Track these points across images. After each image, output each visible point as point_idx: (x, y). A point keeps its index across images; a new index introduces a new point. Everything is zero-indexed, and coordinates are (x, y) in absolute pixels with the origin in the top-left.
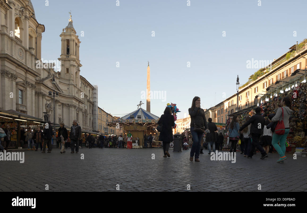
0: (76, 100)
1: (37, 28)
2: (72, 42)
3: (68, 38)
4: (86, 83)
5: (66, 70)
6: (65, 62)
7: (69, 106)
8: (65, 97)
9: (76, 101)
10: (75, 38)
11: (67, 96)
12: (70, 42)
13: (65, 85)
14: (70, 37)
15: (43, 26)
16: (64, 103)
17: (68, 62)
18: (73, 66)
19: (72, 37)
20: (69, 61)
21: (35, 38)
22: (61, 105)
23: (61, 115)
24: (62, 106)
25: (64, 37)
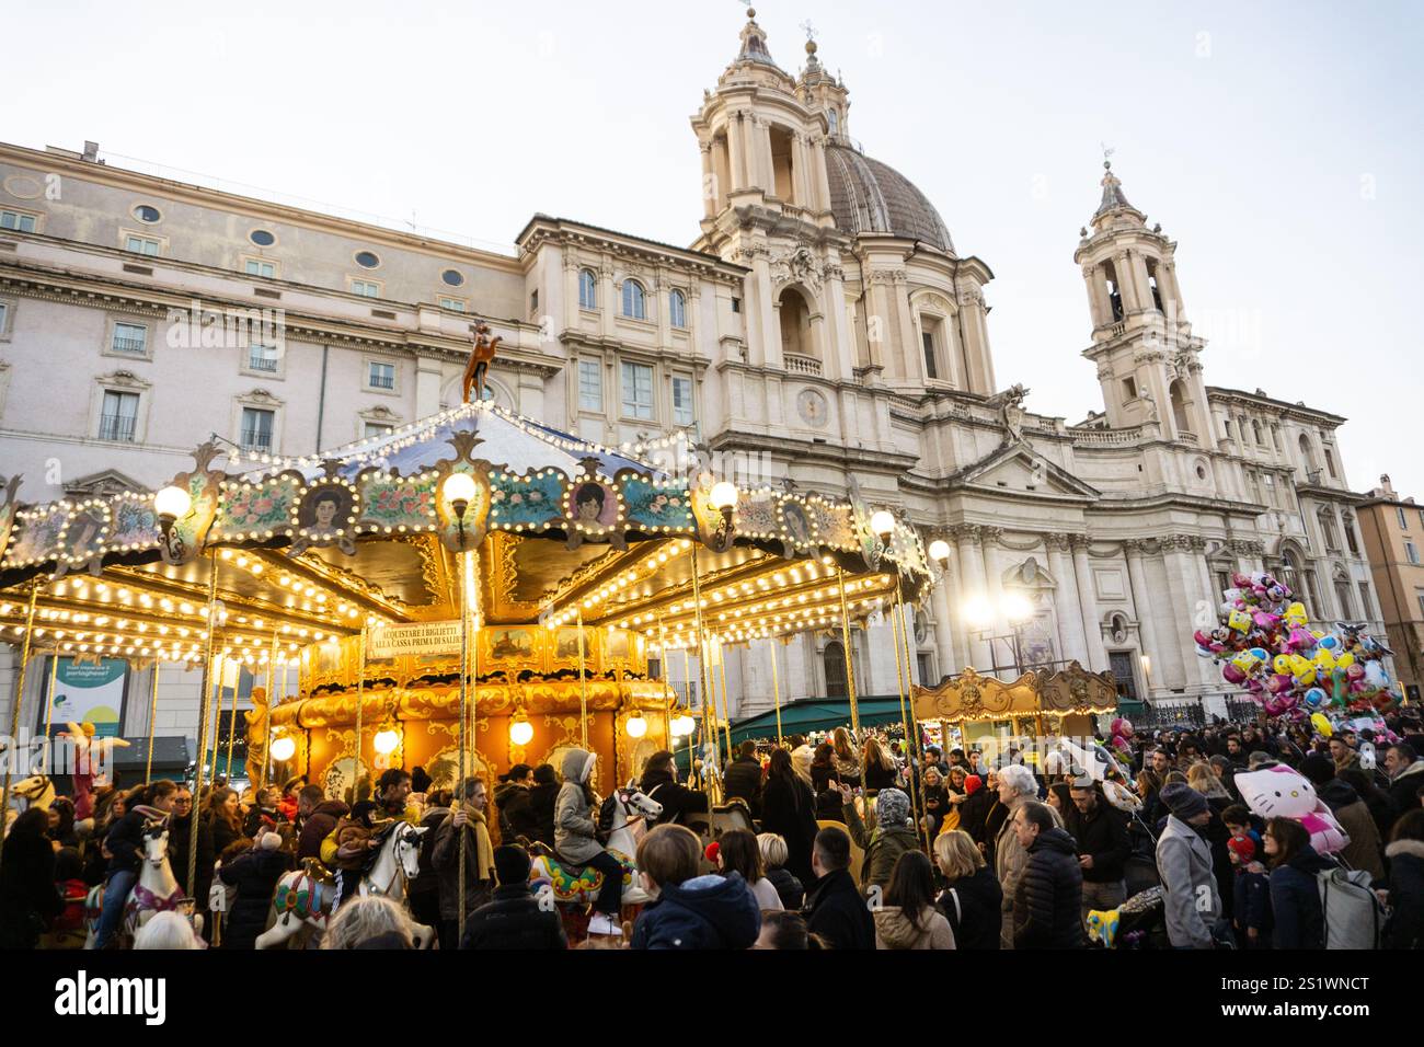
0: (1198, 510)
1: (953, 278)
2: (1124, 262)
3: (1103, 254)
4: (1262, 412)
5: (1121, 387)
6: (1113, 357)
7: (1155, 548)
8: (1130, 509)
9: (1198, 514)
10: (1133, 240)
11: (1135, 505)
12: (1116, 266)
13: (1123, 454)
14: (1113, 248)
15: (973, 263)
16: (1130, 536)
17: (1124, 352)
18: (1150, 359)
19: (1119, 242)
20: (1127, 344)
21: (953, 316)
22: (1115, 553)
23: (1122, 597)
24: (1121, 555)
25: (1089, 260)
